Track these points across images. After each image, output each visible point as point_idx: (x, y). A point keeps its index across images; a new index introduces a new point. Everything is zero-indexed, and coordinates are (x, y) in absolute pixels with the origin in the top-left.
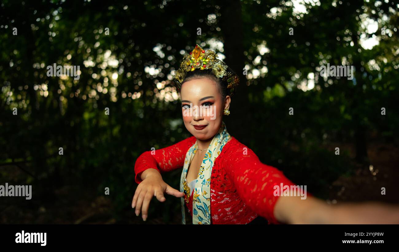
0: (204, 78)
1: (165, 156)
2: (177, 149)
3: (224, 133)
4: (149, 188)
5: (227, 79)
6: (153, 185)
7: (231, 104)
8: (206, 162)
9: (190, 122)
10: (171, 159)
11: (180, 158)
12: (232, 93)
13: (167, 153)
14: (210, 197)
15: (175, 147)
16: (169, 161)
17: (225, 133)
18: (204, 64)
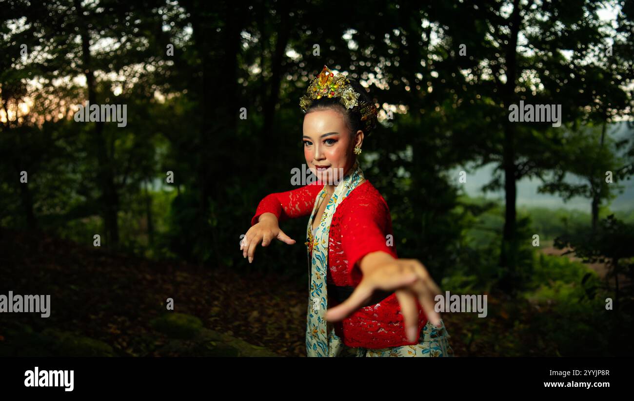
0: (328, 109)
1: (291, 199)
2: (307, 192)
3: (354, 175)
4: (259, 233)
5: (360, 109)
6: (262, 230)
7: (364, 141)
8: (330, 208)
9: (312, 162)
10: (298, 203)
11: (310, 203)
12: (368, 126)
13: (294, 196)
14: (327, 247)
15: (305, 189)
16: (297, 206)
17: (357, 175)
18: (332, 91)
